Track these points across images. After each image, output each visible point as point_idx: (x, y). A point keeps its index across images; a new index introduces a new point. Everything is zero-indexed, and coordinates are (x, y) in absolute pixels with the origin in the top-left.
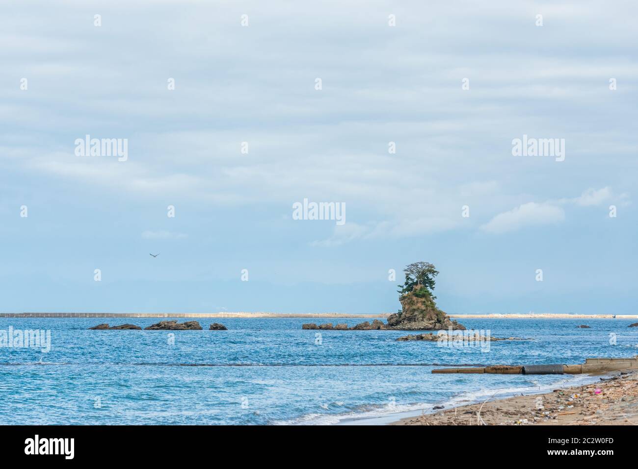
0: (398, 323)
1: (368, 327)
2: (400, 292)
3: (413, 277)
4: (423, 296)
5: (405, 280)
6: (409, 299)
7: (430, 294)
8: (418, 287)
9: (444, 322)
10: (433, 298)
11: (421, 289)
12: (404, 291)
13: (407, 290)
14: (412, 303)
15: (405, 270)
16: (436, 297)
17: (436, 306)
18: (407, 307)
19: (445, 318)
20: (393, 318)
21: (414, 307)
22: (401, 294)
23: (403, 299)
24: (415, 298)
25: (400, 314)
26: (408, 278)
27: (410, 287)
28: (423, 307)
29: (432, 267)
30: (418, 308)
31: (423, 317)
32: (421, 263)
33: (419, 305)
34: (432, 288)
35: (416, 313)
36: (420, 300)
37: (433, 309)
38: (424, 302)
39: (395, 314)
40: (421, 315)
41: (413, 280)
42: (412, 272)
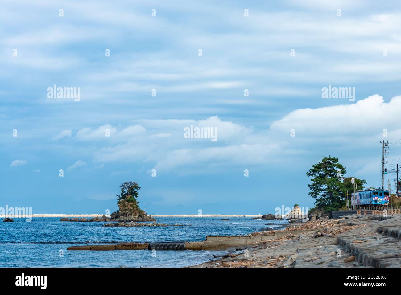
0: (116, 217)
1: (98, 220)
2: (118, 199)
3: (125, 190)
4: (132, 201)
5: (121, 192)
6: (123, 203)
7: (136, 201)
8: (129, 196)
9: (143, 217)
10: (137, 203)
11: (130, 198)
12: (120, 199)
13: (122, 198)
14: (125, 206)
15: (121, 187)
16: (139, 202)
17: (139, 207)
18: (122, 208)
19: (144, 214)
20: (114, 214)
21: (126, 208)
22: (118, 201)
23: (119, 203)
24: (126, 203)
25: (118, 212)
26: (122, 191)
27: (124, 196)
28: (131, 208)
29: (137, 185)
30: (128, 209)
31: (131, 214)
32: (130, 182)
33: (129, 207)
34: (137, 197)
35: (127, 211)
36: (130, 204)
37: (137, 209)
38: (132, 205)
39: (115, 212)
40: (130, 213)
41: (126, 192)
42: (125, 187)
